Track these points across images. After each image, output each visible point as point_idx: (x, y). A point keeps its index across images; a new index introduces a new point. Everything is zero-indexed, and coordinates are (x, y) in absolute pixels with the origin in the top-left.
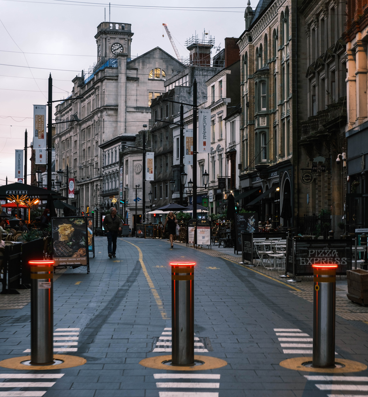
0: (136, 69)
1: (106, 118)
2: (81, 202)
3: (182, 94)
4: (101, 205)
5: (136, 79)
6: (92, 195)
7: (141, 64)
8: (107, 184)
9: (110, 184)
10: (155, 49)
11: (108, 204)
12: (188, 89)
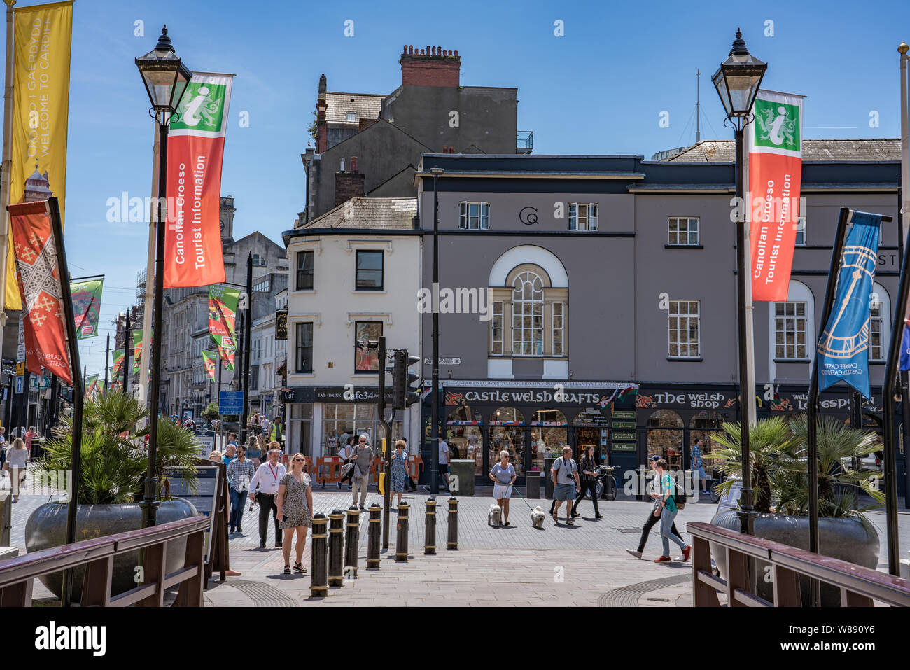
0: (233, 254)
1: (198, 305)
2: (171, 393)
3: (261, 299)
4: (191, 398)
5: (233, 265)
6: (183, 386)
7: (238, 249)
8: (197, 376)
9: (200, 375)
10: (252, 236)
11: (198, 398)
12: (267, 294)
